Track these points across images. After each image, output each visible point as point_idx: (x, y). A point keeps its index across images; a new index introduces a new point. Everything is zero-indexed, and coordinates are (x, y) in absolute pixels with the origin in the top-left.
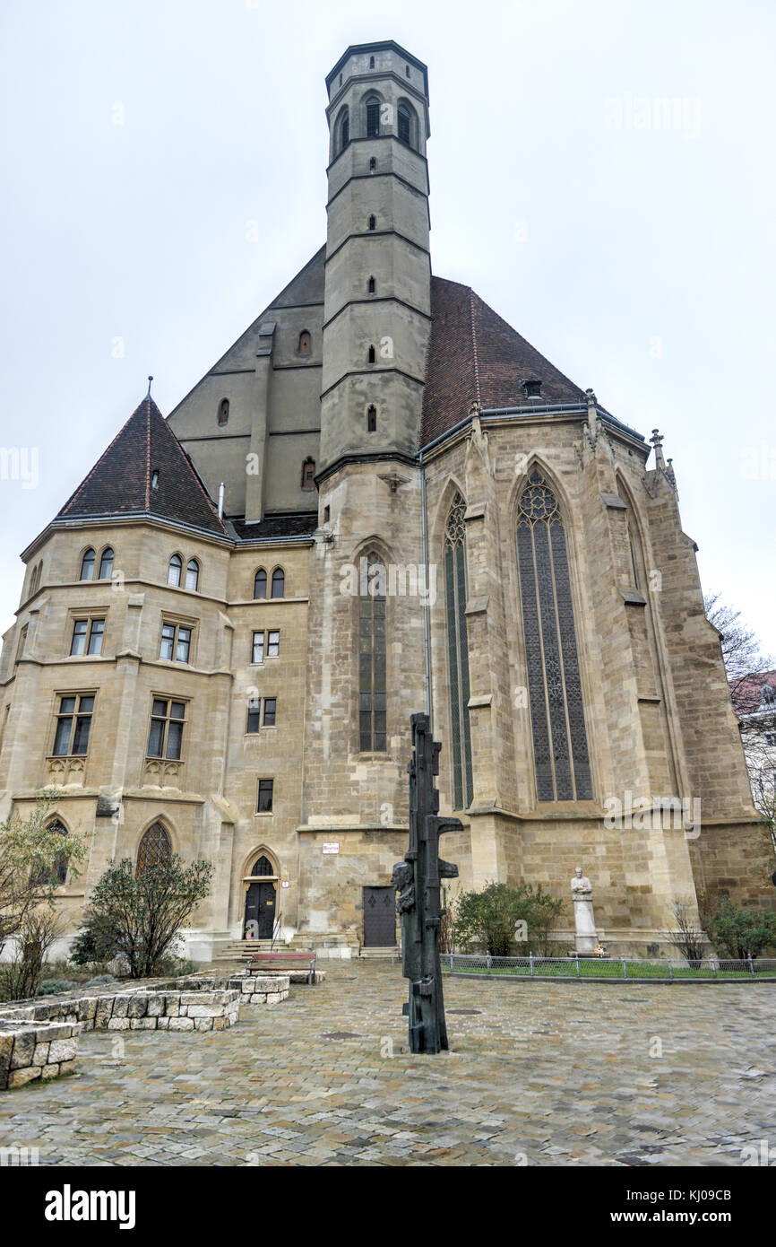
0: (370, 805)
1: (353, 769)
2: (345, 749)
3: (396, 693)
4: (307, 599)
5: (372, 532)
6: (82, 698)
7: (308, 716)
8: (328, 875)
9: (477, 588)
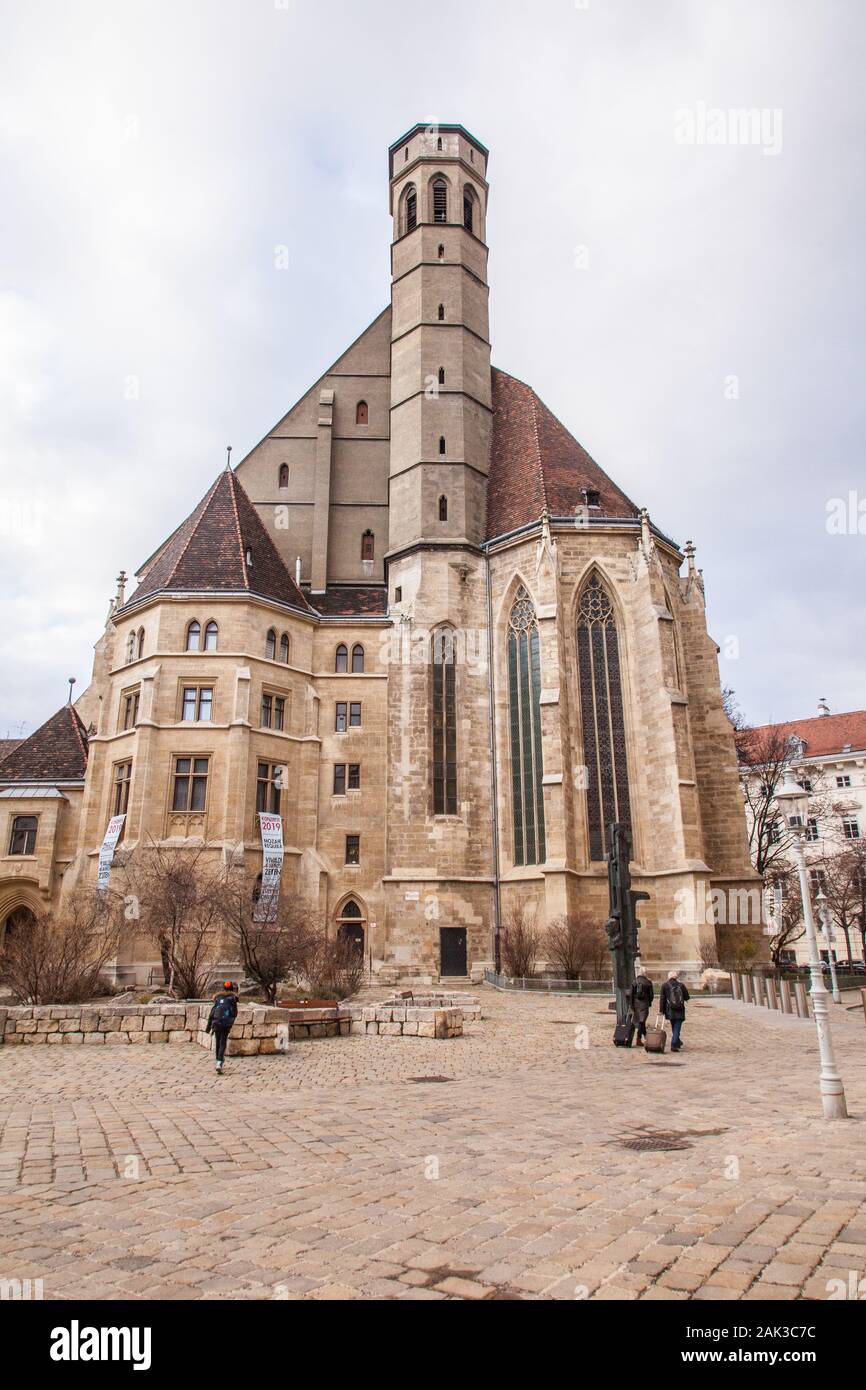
0: (445, 860)
1: (430, 830)
2: (423, 812)
3: (467, 764)
4: (386, 676)
5: (446, 617)
6: (196, 760)
7: (390, 781)
8: (410, 918)
9: (548, 681)
